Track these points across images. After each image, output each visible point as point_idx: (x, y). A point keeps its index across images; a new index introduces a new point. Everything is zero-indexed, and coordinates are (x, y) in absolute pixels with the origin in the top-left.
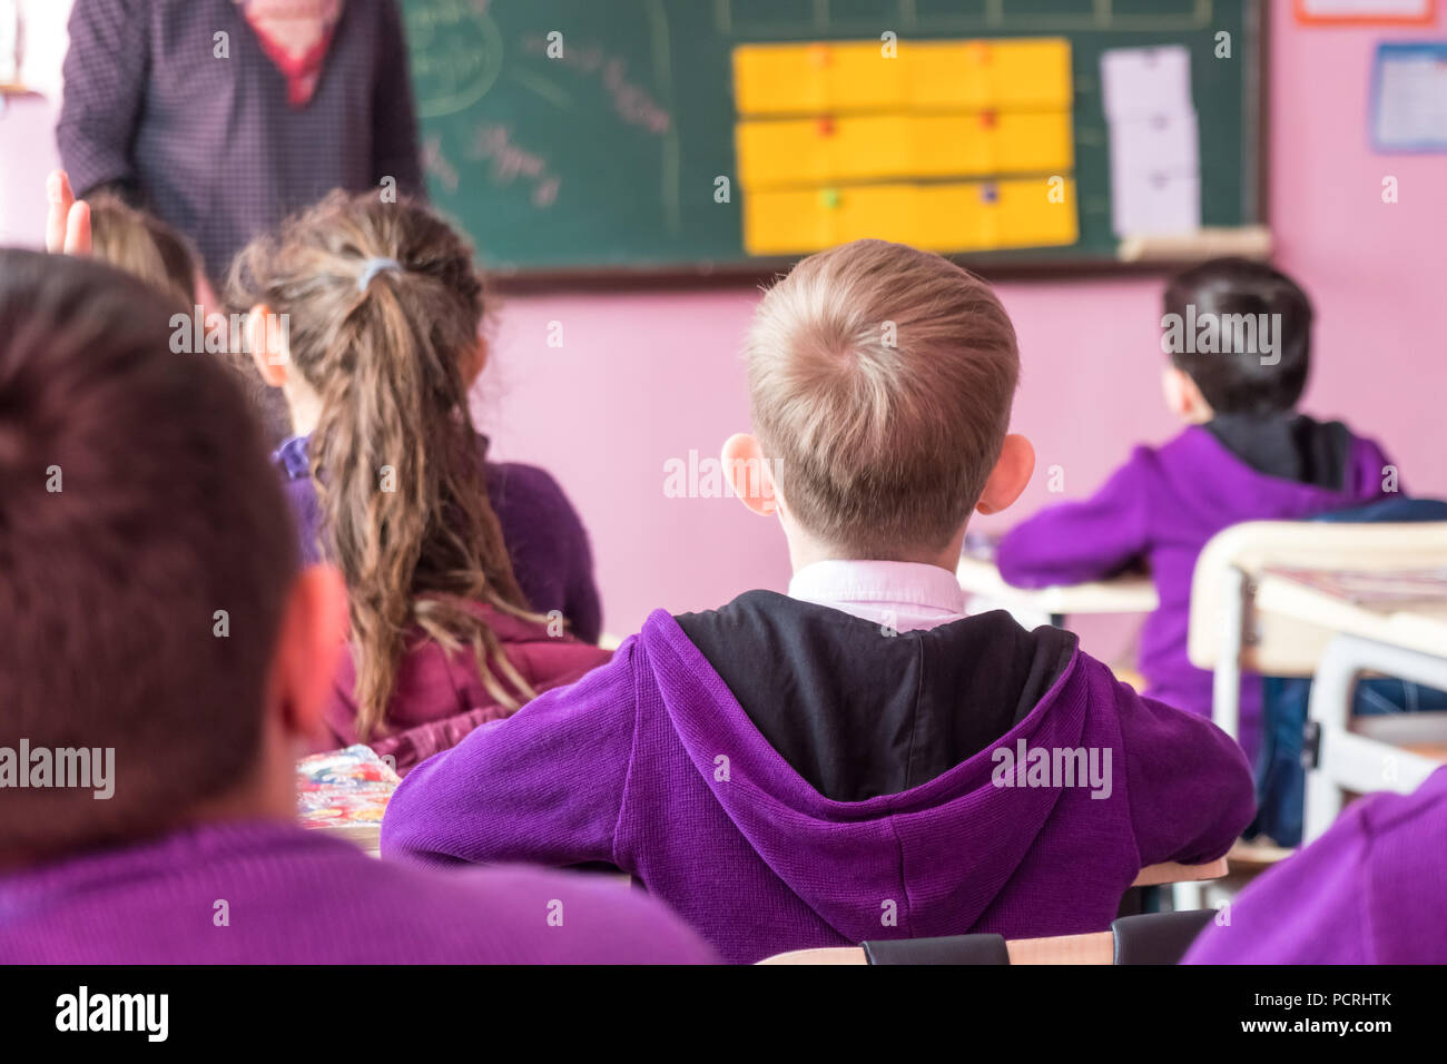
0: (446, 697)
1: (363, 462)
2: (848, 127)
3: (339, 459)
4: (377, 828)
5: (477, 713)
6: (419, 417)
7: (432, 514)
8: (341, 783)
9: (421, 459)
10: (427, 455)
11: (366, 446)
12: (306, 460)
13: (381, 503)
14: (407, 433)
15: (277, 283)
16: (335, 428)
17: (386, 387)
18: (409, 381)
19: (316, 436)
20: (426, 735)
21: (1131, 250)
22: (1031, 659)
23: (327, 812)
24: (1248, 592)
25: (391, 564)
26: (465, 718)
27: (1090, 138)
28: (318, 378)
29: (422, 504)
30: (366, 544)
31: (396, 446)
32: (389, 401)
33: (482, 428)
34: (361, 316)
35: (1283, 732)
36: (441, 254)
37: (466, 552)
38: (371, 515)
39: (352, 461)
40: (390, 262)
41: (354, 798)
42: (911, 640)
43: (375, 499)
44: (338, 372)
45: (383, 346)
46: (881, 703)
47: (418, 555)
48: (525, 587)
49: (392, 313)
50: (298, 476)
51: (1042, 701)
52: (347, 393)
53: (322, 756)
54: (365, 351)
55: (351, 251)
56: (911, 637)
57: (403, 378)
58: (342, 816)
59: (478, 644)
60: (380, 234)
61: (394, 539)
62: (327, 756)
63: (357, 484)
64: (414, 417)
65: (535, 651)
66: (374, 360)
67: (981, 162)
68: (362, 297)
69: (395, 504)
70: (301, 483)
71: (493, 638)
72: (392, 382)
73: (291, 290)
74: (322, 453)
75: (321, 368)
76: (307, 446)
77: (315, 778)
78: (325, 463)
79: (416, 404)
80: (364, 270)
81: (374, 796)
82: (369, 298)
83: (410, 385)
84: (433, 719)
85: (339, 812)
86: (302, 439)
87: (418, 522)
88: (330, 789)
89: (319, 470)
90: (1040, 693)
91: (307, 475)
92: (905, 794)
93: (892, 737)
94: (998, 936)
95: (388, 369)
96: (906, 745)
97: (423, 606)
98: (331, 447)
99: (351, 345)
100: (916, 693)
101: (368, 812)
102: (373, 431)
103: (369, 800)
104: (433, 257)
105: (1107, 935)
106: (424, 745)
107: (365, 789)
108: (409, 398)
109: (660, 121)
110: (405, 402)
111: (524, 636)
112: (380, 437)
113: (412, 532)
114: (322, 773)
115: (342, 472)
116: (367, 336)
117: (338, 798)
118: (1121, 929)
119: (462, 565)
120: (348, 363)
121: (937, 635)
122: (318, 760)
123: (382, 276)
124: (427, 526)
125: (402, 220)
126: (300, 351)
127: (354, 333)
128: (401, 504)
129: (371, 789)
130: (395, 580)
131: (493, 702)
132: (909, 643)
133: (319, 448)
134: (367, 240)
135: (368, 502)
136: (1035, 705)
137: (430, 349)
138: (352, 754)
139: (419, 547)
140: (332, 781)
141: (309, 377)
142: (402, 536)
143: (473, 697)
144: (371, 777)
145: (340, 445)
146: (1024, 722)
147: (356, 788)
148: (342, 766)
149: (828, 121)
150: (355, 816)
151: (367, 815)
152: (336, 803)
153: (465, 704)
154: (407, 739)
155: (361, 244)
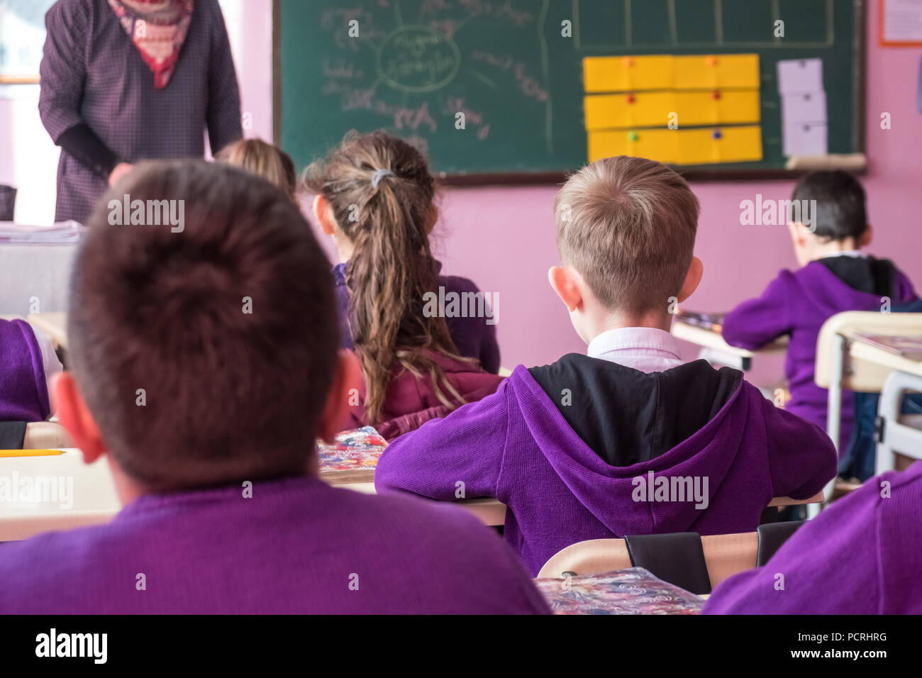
0: (416, 401)
1: (374, 278)
2: (641, 98)
3: (361, 276)
4: (372, 471)
5: (432, 409)
6: (403, 255)
7: (407, 305)
8: (358, 446)
9: (404, 276)
10: (407, 274)
11: (376, 270)
12: (345, 276)
13: (381, 300)
14: (397, 262)
15: (328, 184)
16: (359, 259)
17: (387, 238)
18: (399, 234)
19: (349, 263)
20: (405, 420)
21: (791, 165)
22: (717, 386)
23: (349, 461)
24: (846, 347)
25: (385, 332)
26: (425, 412)
27: (771, 105)
28: (352, 233)
29: (402, 301)
30: (372, 321)
31: (391, 272)
32: (389, 246)
33: (437, 258)
34: (375, 202)
35: (865, 422)
36: (414, 165)
37: (424, 326)
38: (376, 305)
39: (368, 277)
40: (388, 171)
41: (364, 454)
42: (653, 378)
43: (378, 298)
44: (362, 231)
45: (386, 217)
46: (638, 412)
47: (398, 328)
48: (457, 343)
49: (391, 199)
50: (340, 284)
51: (723, 408)
52: (366, 242)
53: (348, 431)
54: (377, 220)
55: (367, 167)
56: (653, 376)
57: (396, 235)
58: (358, 463)
59: (433, 374)
60: (381, 156)
61: (387, 319)
62: (351, 432)
63: (370, 290)
64: (401, 255)
65: (463, 377)
66: (381, 225)
67: (713, 118)
68: (375, 192)
69: (389, 301)
70: (342, 288)
71: (440, 370)
72: (391, 236)
73: (336, 187)
74: (352, 273)
75: (354, 229)
76: (345, 269)
77: (345, 443)
78: (353, 277)
79: (402, 248)
80: (376, 176)
81: (374, 453)
82: (379, 192)
83: (400, 238)
84: (408, 413)
85: (356, 462)
86: (343, 264)
87: (400, 310)
88: (353, 449)
89: (350, 282)
90: (722, 405)
91: (344, 284)
92: (651, 461)
93: (643, 431)
94: (696, 534)
95: (389, 229)
96: (651, 434)
97: (401, 354)
98: (357, 269)
99: (370, 217)
100: (656, 406)
101: (371, 461)
102: (379, 261)
103: (371, 455)
104: (410, 166)
105: (754, 534)
106: (403, 426)
107: (370, 450)
108: (399, 245)
109: (544, 96)
110: (397, 247)
111: (456, 369)
112: (383, 264)
113: (396, 315)
114: (349, 440)
115: (362, 284)
116: (378, 212)
117: (356, 454)
118: (763, 531)
119: (423, 333)
120: (368, 226)
121: (667, 375)
122: (346, 434)
123: (385, 180)
124: (404, 312)
125: (392, 148)
126: (342, 220)
127: (371, 210)
128: (392, 300)
129: (373, 449)
130: (386, 341)
131: (441, 404)
132: (651, 380)
133: (350, 270)
134: (374, 160)
135: (375, 299)
136: (719, 411)
137: (410, 217)
138: (365, 431)
139: (399, 323)
140: (353, 445)
141: (347, 233)
142: (391, 318)
143: (430, 401)
144: (374, 443)
145: (362, 269)
146: (713, 420)
147: (365, 449)
148: (359, 437)
149: (632, 96)
150: (364, 464)
151: (370, 463)
152: (355, 457)
153: (425, 404)
154: (395, 422)
155: (373, 164)
